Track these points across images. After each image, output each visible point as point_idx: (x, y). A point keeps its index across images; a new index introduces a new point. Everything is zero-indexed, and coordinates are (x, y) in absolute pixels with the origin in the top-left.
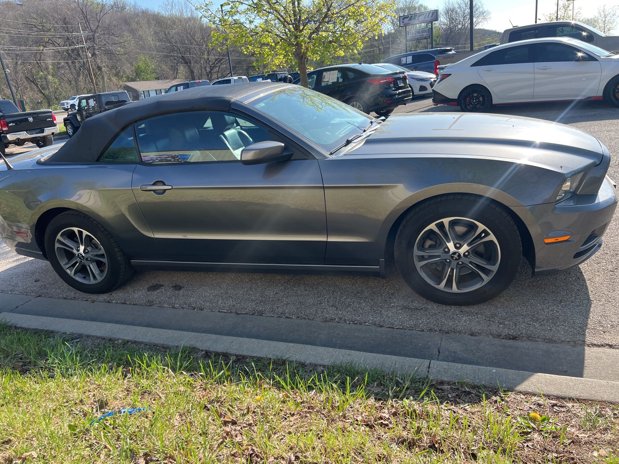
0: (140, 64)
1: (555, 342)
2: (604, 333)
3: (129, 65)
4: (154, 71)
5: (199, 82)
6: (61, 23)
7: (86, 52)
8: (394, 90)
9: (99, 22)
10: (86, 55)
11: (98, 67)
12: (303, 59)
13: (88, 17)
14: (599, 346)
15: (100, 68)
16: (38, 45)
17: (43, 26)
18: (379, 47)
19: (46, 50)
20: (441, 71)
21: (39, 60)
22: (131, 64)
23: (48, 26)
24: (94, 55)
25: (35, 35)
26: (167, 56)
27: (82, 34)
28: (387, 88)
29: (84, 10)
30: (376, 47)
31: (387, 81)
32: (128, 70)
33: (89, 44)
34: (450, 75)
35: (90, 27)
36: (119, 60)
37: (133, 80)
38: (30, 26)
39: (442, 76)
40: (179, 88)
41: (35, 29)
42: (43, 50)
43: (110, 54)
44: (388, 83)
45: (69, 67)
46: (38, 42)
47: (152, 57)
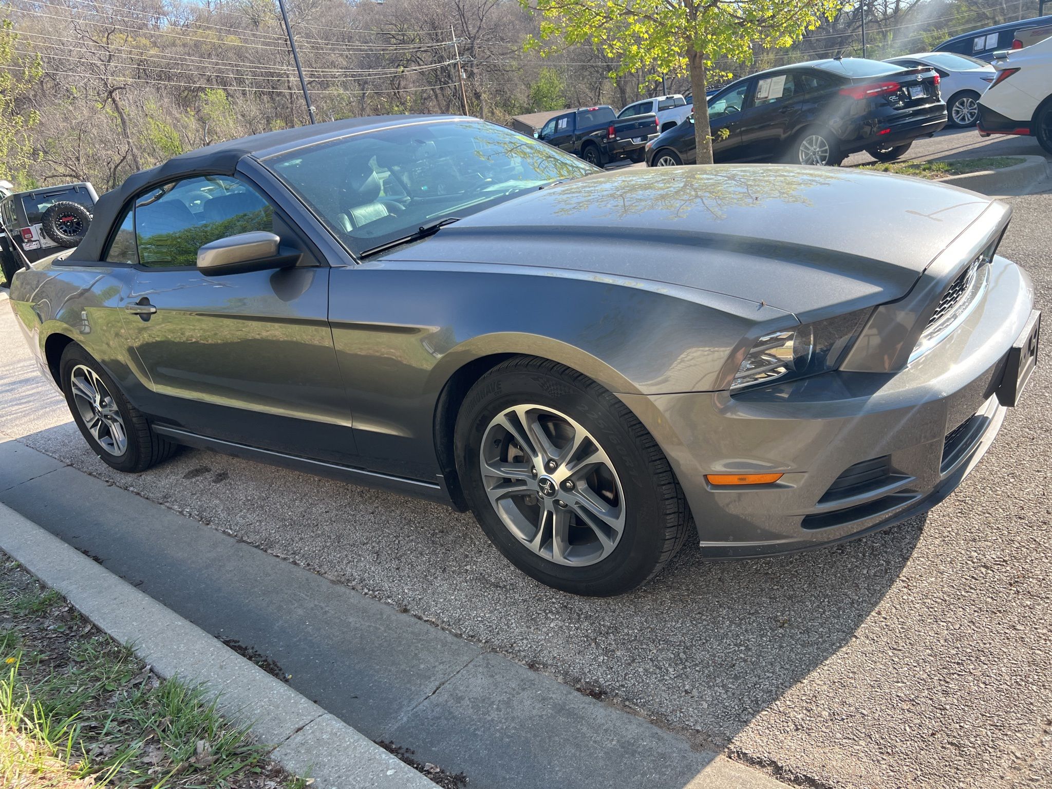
0: (542, 83)
1: (669, 726)
2: (797, 729)
3: (523, 87)
4: (563, 94)
5: (594, 110)
6: (426, 29)
7: (458, 71)
8: (904, 108)
9: (482, 20)
10: (459, 76)
11: (475, 94)
12: (697, 59)
13: (466, 14)
14: (751, 762)
15: (477, 96)
16: (396, 64)
17: (403, 35)
18: (994, 18)
19: (408, 71)
20: (1000, 63)
21: (397, 89)
22: (528, 86)
23: (411, 33)
24: (471, 75)
25: (392, 50)
26: (584, 68)
27: (454, 43)
28: (883, 105)
29: (461, 7)
30: (988, 19)
31: (883, 90)
32: (521, 96)
33: (467, 57)
34: (1017, 69)
35: (468, 30)
36: (510, 80)
37: (529, 111)
38: (386, 37)
39: (1001, 73)
40: (560, 122)
41: (393, 41)
42: (403, 72)
43: (493, 70)
44: (885, 95)
45: (436, 96)
46: (395, 61)
47: (560, 72)
